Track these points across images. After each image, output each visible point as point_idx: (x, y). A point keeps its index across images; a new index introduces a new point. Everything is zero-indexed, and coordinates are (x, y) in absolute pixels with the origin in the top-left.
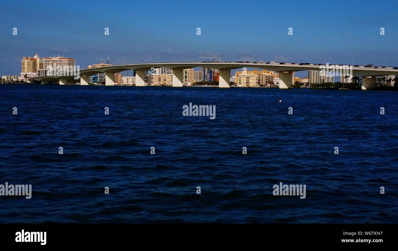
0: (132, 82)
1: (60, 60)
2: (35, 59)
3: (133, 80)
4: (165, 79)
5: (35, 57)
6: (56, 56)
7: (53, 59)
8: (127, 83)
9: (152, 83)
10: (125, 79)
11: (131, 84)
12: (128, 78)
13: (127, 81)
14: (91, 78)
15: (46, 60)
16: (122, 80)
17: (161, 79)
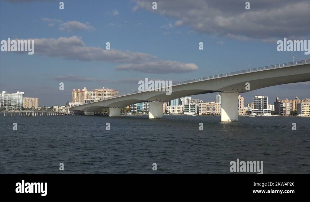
0: (178, 111)
1: (105, 91)
2: (84, 91)
3: (179, 109)
4: (214, 107)
5: (83, 90)
6: (101, 88)
7: (99, 91)
8: (173, 112)
9: (200, 112)
10: (170, 108)
11: (177, 113)
12: (173, 107)
13: (173, 110)
14: (136, 108)
15: (93, 91)
16: (168, 109)
17: (210, 108)
